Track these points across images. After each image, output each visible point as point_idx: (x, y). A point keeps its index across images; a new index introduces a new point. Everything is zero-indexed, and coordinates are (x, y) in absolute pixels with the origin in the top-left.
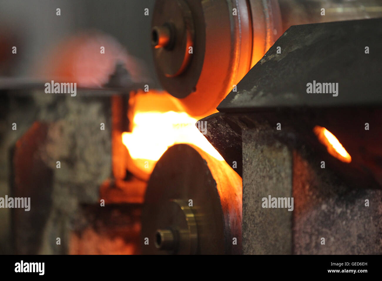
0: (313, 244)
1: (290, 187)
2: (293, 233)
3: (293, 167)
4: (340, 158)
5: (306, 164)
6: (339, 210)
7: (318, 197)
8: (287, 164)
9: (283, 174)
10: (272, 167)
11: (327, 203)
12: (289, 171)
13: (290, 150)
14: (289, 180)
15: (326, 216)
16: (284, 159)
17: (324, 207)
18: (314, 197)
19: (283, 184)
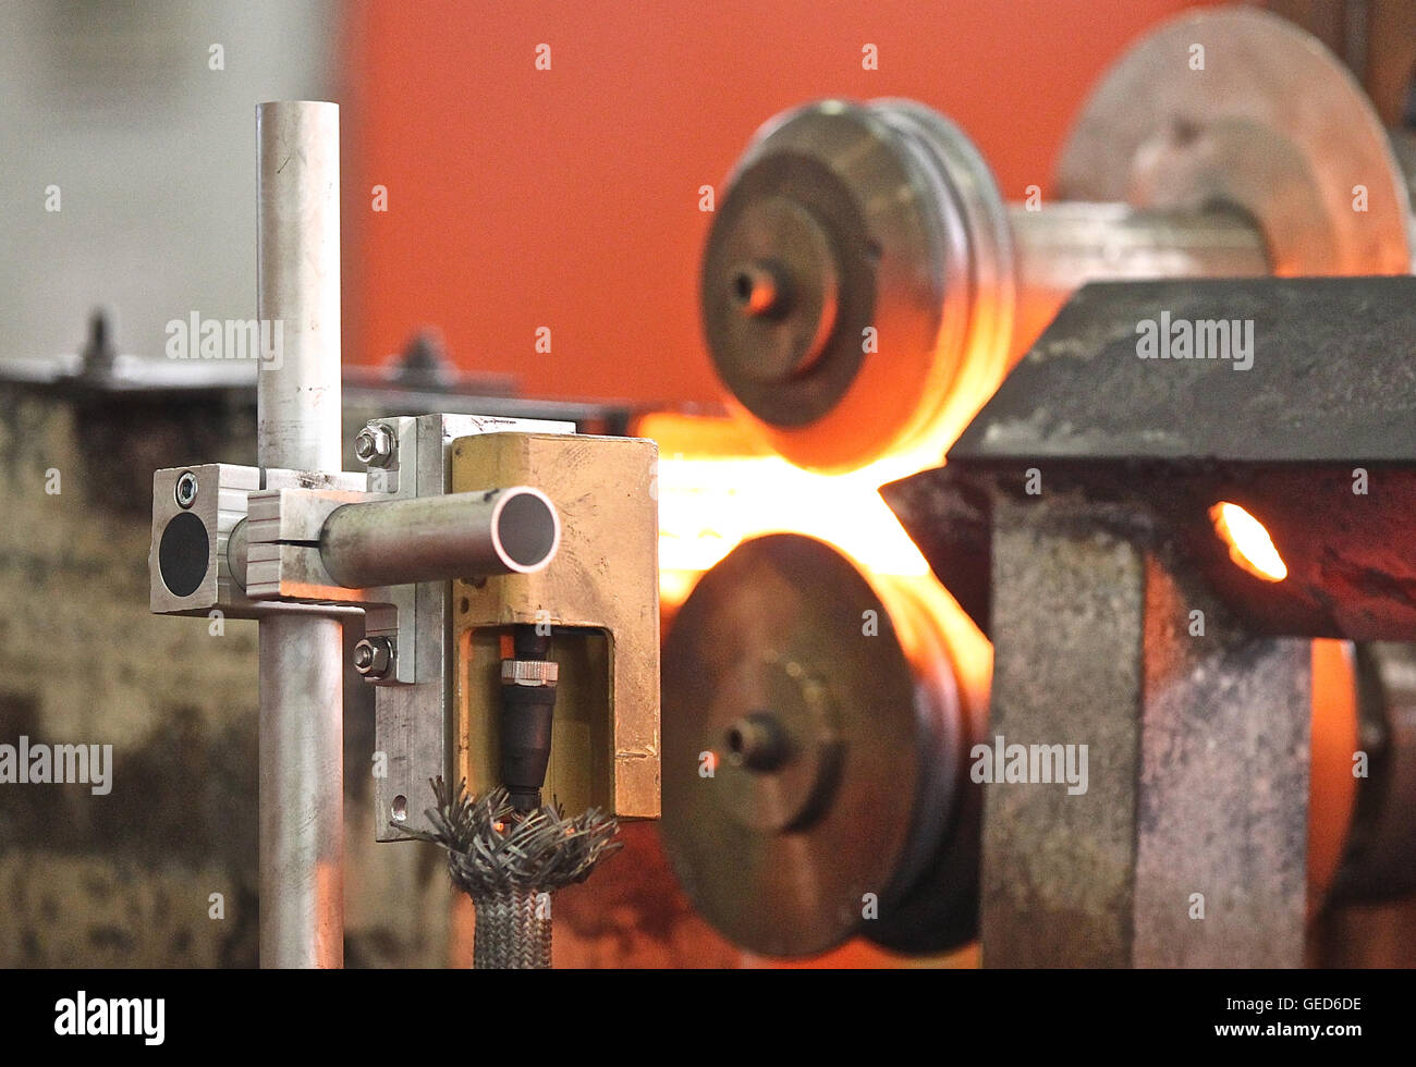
0: (1177, 754)
1: (1135, 631)
2: (1140, 729)
3: (1144, 589)
4: (1252, 571)
5: (1169, 581)
6: (1226, 682)
7: (1189, 652)
8: (1130, 581)
9: (1116, 603)
10: (1083, 586)
11: (1205, 666)
12: (1132, 596)
13: (1139, 551)
14: (1134, 615)
15: (1203, 693)
16: (1121, 571)
17: (1199, 675)
18: (1183, 654)
19: (1116, 623)
